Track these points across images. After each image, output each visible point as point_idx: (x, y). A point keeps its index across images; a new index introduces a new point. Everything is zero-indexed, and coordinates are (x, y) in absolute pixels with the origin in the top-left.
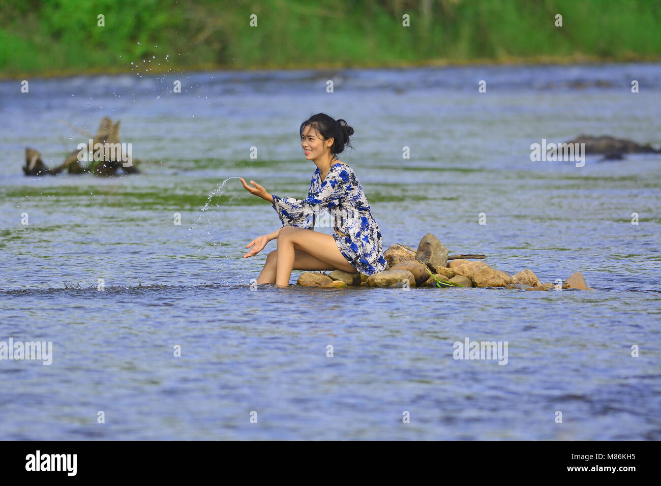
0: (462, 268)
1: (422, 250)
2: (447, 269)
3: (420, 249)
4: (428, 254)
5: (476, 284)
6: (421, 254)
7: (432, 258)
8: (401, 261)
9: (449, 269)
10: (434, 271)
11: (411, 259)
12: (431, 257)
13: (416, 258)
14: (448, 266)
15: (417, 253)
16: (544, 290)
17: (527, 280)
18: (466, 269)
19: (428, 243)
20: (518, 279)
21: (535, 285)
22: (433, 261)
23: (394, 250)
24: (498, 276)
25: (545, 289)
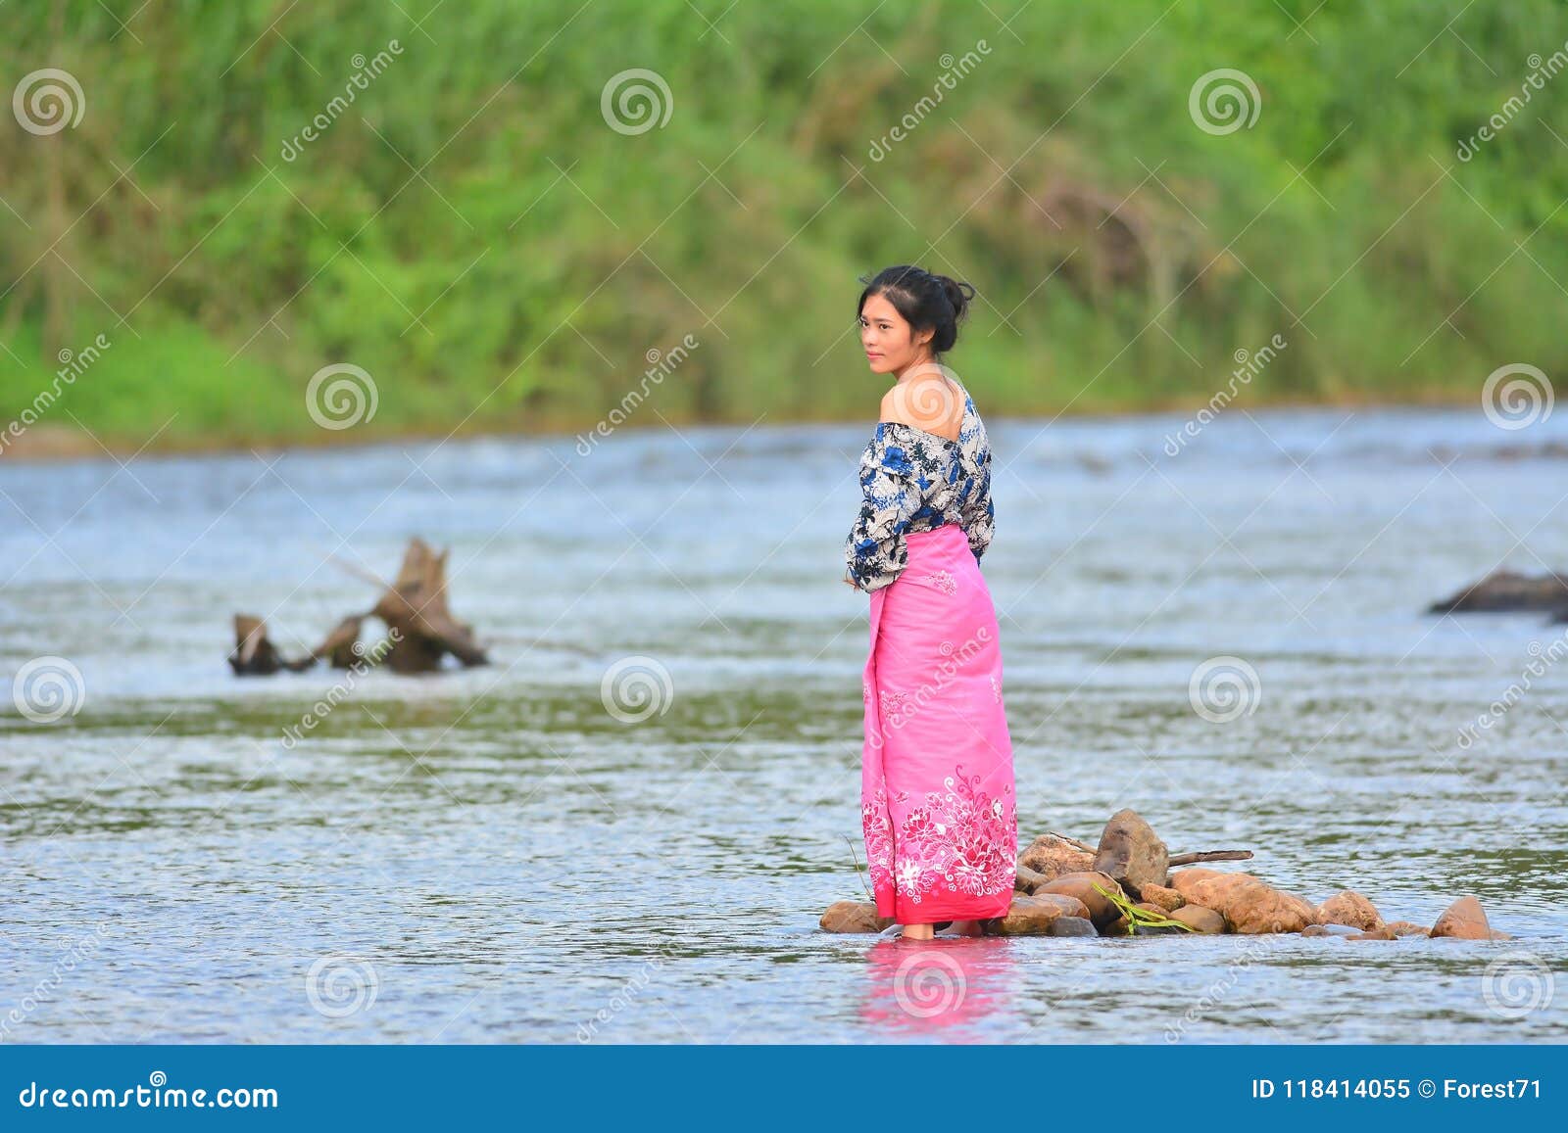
0: (1201, 888)
1: (1109, 848)
2: (1166, 890)
3: (1105, 846)
4: (1123, 855)
5: (1234, 924)
6: (1107, 858)
7: (1132, 866)
8: (1059, 873)
9: (1172, 890)
10: (1135, 896)
11: (1083, 867)
12: (1128, 864)
13: (1095, 867)
14: (1169, 885)
15: (1098, 854)
16: (1386, 938)
17: (1352, 915)
18: (1210, 892)
19: (1122, 832)
20: (1330, 912)
21: (1370, 925)
22: (1133, 873)
23: (1044, 848)
24: (1285, 907)
25: (1390, 936)
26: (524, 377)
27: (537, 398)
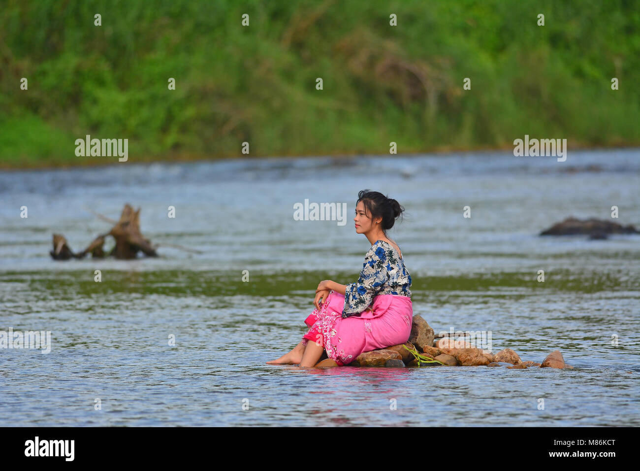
0: (447, 347)
2: (433, 348)
4: (416, 334)
5: (461, 362)
7: (419, 338)
9: (436, 348)
10: (421, 351)
14: (434, 346)
17: (509, 358)
18: (451, 349)
19: (416, 325)
20: (500, 357)
21: (516, 363)
22: (420, 341)
24: (481, 355)
25: (524, 367)
26: (171, 138)
27: (176, 146)
